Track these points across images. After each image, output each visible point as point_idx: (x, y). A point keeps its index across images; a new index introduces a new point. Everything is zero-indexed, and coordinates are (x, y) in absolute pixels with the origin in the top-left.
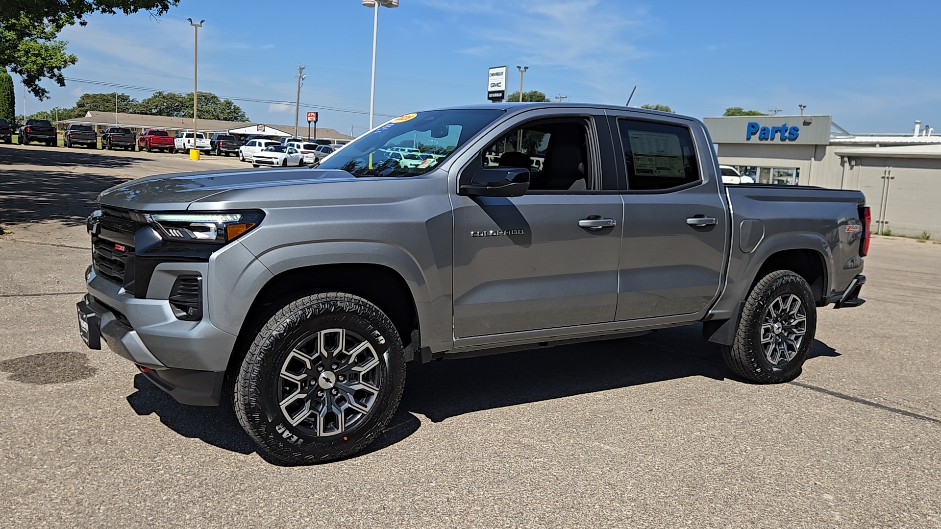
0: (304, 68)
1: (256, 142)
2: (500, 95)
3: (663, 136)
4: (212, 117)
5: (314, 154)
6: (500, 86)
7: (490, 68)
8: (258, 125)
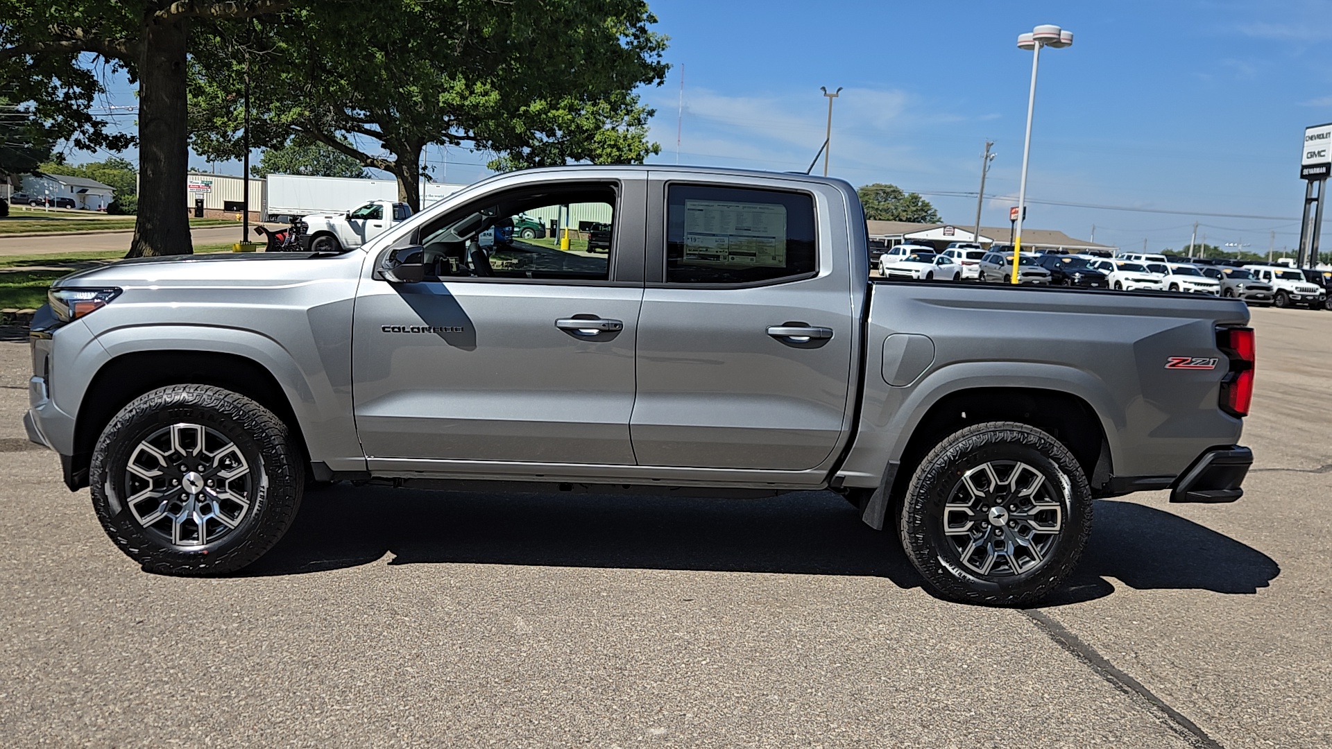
0: (992, 144)
1: (899, 249)
2: (1323, 170)
3: (756, 208)
4: (891, 218)
5: (980, 266)
6: (1324, 156)
7: (1307, 128)
8: (945, 227)
